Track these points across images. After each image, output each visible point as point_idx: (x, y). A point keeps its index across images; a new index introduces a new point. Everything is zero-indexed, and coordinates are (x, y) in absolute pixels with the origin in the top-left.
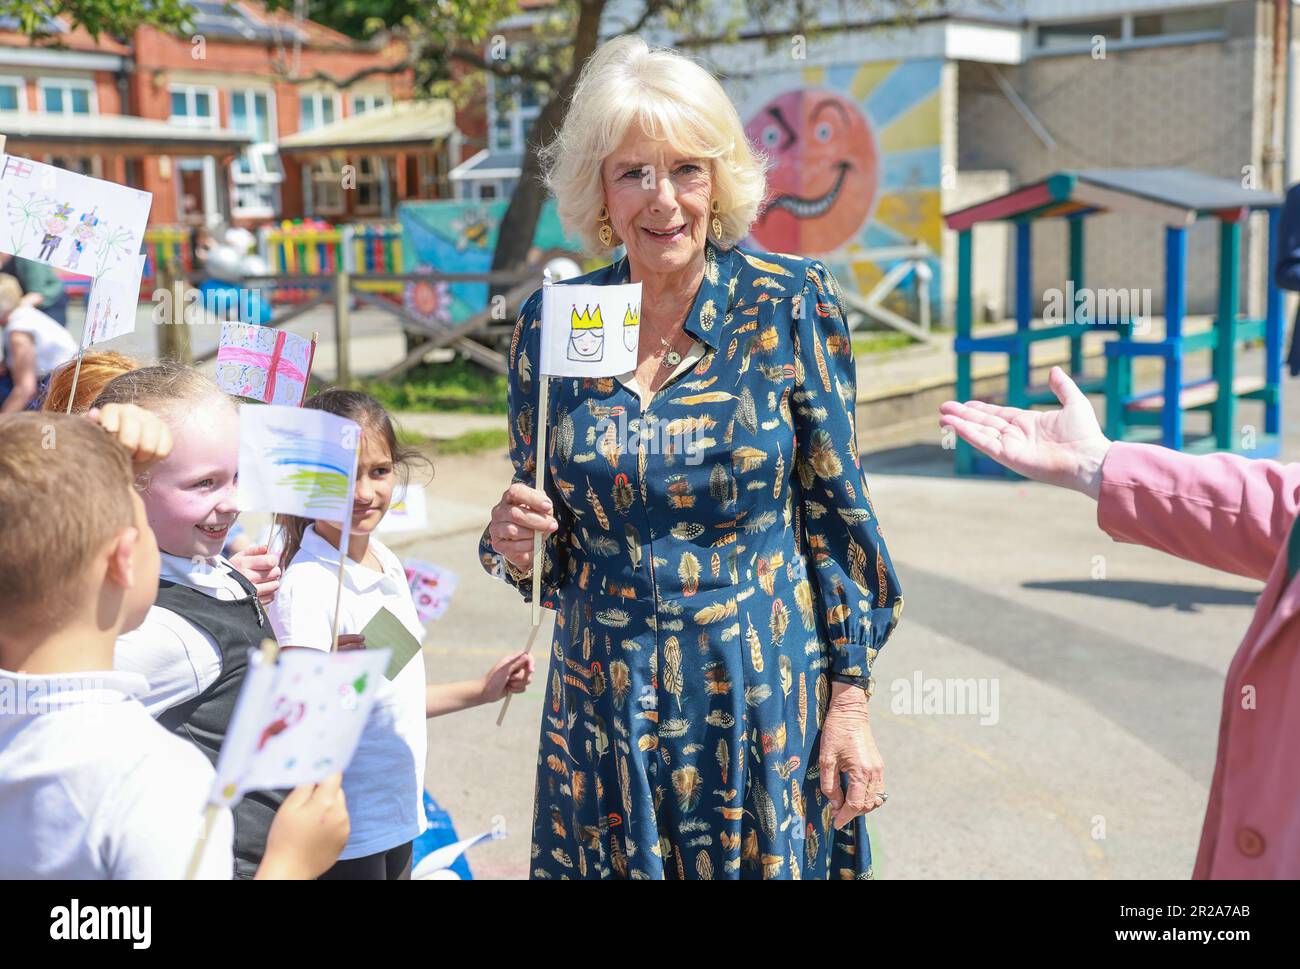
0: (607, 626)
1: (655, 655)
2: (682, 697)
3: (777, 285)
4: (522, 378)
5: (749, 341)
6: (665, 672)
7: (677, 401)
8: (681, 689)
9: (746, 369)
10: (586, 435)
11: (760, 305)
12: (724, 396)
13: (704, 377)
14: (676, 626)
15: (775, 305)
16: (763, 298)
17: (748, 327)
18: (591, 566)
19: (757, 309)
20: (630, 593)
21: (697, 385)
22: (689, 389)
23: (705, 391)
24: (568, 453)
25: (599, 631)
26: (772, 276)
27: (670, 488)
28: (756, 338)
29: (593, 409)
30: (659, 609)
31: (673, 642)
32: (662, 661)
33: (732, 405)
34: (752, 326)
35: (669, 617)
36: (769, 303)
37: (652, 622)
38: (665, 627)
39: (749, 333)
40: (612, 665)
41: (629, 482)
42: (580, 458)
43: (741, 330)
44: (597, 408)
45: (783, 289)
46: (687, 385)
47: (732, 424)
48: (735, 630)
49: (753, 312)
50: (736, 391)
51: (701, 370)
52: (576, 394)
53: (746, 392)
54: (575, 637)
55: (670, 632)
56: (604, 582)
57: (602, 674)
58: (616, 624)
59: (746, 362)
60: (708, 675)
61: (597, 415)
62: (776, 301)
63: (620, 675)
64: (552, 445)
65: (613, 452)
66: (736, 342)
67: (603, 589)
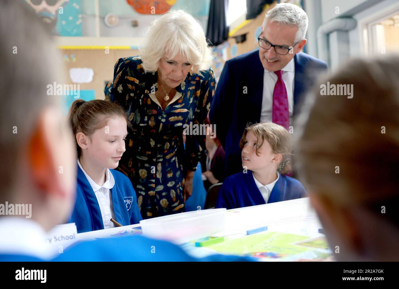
0: (140, 159)
2: (161, 179)
3: (202, 75)
6: (157, 172)
7: (173, 111)
8: (161, 177)
9: (192, 102)
10: (144, 118)
11: (196, 81)
12: (185, 110)
13: (181, 104)
14: (161, 160)
15: (201, 82)
16: (197, 79)
17: (193, 88)
18: (134, 142)
19: (195, 82)
20: (149, 153)
21: (179, 106)
22: (177, 108)
23: (181, 108)
24: (138, 122)
25: (137, 160)
26: (200, 72)
28: (195, 92)
29: (147, 111)
30: (157, 156)
31: (160, 164)
32: (156, 170)
33: (188, 113)
35: (159, 158)
36: (199, 81)
37: (155, 160)
38: (158, 160)
39: (193, 90)
40: (140, 171)
42: (141, 125)
43: (191, 88)
45: (204, 77)
46: (176, 106)
47: (187, 119)
48: (174, 159)
50: (189, 109)
51: (180, 101)
52: (141, 104)
53: (191, 109)
55: (159, 162)
56: (140, 148)
57: (134, 172)
58: (143, 159)
59: (192, 99)
60: (168, 172)
61: (148, 113)
62: (201, 81)
63: (143, 173)
64: (131, 118)
65: (152, 124)
66: (190, 92)
67: (139, 149)
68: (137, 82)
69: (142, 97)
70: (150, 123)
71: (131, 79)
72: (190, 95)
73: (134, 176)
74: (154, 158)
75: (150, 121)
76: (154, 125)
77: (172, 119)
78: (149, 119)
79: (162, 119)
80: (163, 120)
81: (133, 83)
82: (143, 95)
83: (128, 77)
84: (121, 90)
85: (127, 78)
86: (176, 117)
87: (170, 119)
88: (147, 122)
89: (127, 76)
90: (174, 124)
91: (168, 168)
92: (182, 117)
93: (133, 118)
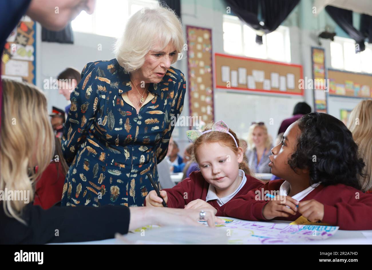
0: (112, 175)
1: (128, 185)
2: (135, 198)
3: (174, 77)
4: (87, 94)
5: (166, 94)
6: (130, 190)
7: (148, 112)
8: (134, 195)
9: (166, 104)
10: (119, 121)
12: (161, 112)
13: (155, 105)
14: (135, 176)
16: (170, 80)
18: (106, 155)
19: (168, 83)
20: (124, 166)
21: (153, 107)
22: (151, 109)
23: (155, 110)
24: (112, 127)
25: (108, 176)
26: (172, 73)
27: (144, 140)
28: (168, 93)
29: (121, 112)
30: (132, 171)
31: (133, 181)
32: (130, 187)
33: (163, 115)
34: (167, 89)
35: (134, 173)
36: (172, 83)
37: (128, 175)
38: (132, 176)
39: (166, 91)
40: (112, 188)
41: (132, 137)
42: (116, 129)
43: (164, 90)
44: (122, 112)
45: (176, 79)
46: (150, 107)
47: (163, 122)
49: (167, 84)
50: (164, 111)
51: (154, 102)
52: (114, 105)
53: (166, 112)
54: (95, 175)
55: (133, 178)
56: (113, 161)
57: (105, 189)
58: (116, 174)
59: (166, 101)
60: (142, 190)
61: (122, 114)
62: (174, 82)
63: (115, 190)
64: (105, 122)
65: (128, 129)
66: (163, 94)
67: (112, 163)
68: (109, 82)
69: (115, 98)
70: (125, 126)
71: (103, 79)
72: (163, 96)
73: (104, 194)
74: (128, 173)
75: (125, 124)
76: (130, 128)
77: (148, 121)
78: (124, 122)
79: (137, 121)
80: (139, 123)
81: (104, 84)
82: (115, 96)
83: (99, 78)
84: (90, 92)
85: (97, 79)
86: (152, 119)
87: (146, 121)
88: (123, 126)
89: (98, 76)
90: (151, 128)
91: (142, 186)
92: (158, 120)
93: (107, 122)
